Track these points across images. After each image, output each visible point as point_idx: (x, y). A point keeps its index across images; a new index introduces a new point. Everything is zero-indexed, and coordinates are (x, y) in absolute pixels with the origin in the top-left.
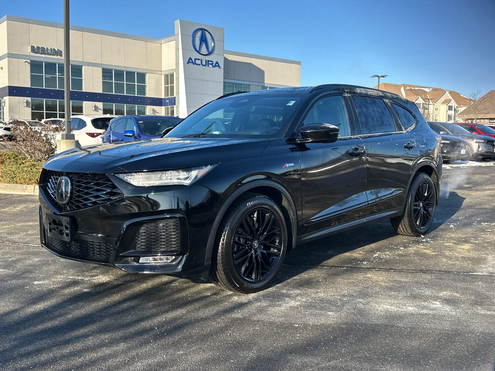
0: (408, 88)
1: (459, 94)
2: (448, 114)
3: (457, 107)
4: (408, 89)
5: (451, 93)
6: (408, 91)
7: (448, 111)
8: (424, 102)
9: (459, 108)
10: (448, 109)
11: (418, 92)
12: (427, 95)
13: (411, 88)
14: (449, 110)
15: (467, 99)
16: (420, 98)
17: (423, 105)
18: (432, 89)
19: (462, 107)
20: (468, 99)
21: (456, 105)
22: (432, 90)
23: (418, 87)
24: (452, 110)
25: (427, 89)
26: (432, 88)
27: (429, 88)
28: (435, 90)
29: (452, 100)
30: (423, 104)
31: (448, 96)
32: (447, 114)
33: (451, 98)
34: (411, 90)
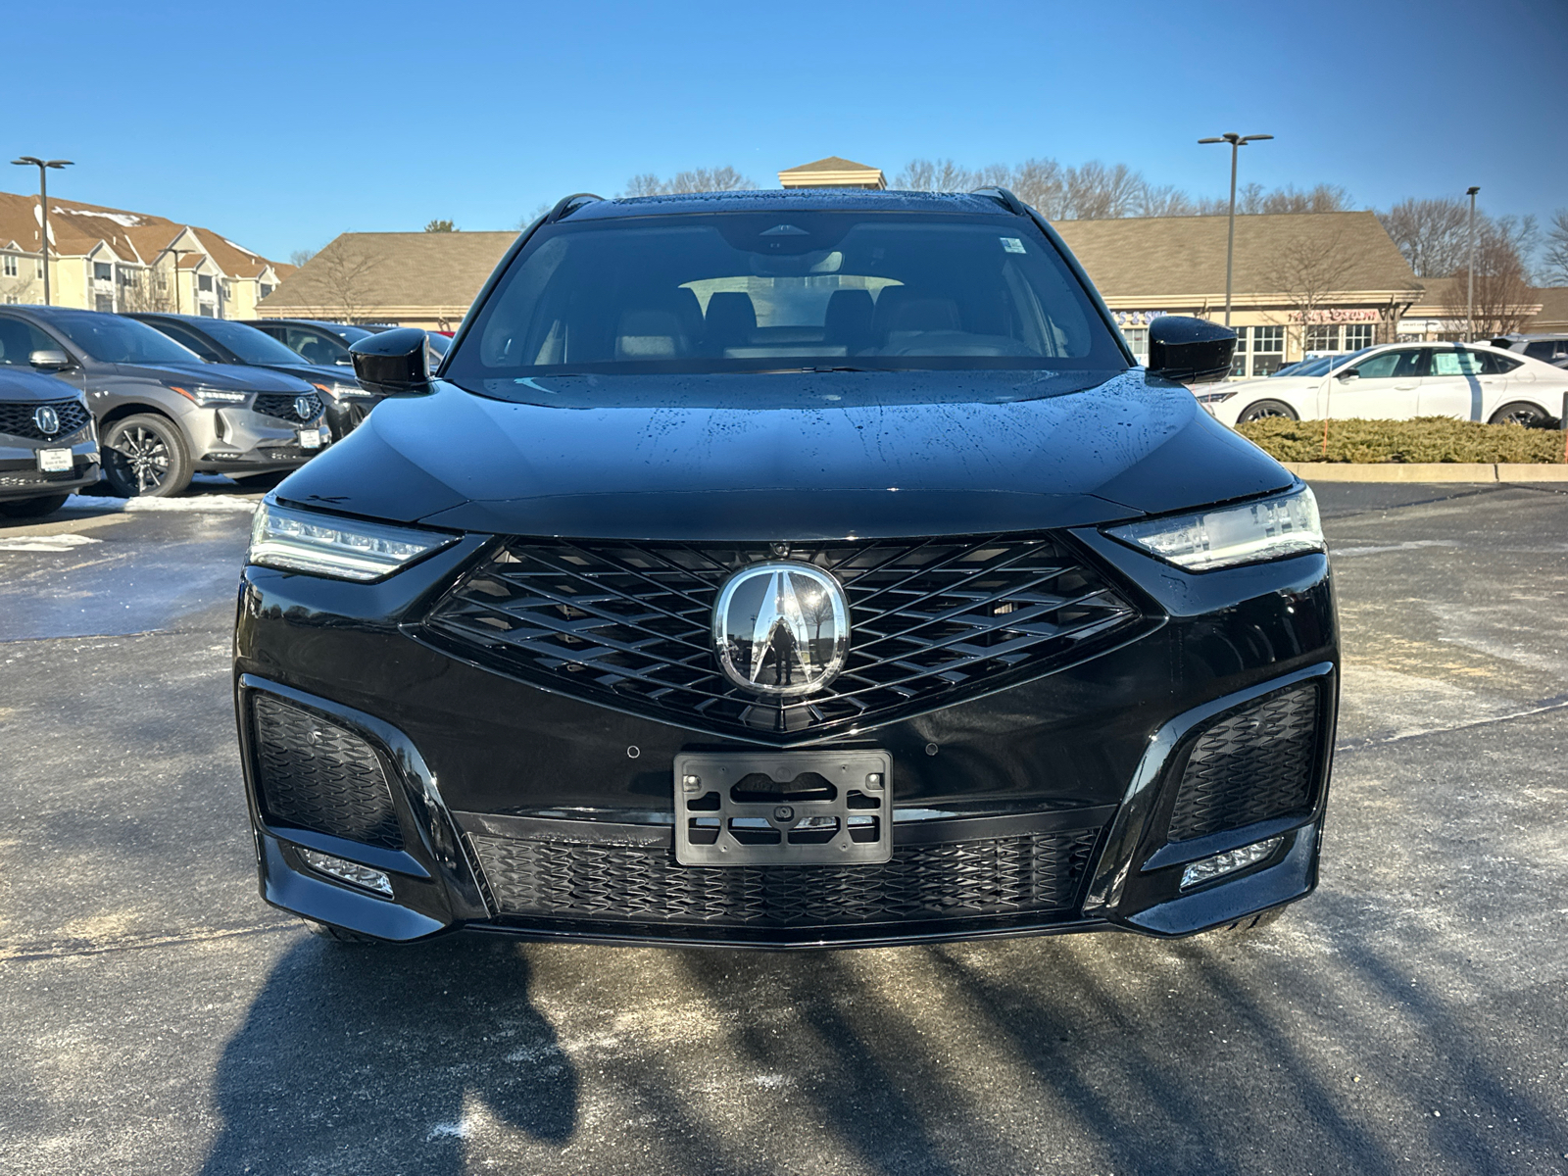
0: (59, 210)
1: (222, 239)
2: (199, 302)
3: (223, 280)
4: (59, 214)
5: (196, 232)
6: (59, 219)
7: (200, 293)
8: (121, 261)
9: (231, 284)
10: (197, 287)
11: (92, 226)
12: (127, 237)
13: (68, 212)
14: (202, 289)
15: (251, 257)
16: (106, 247)
17: (117, 272)
18: (137, 219)
19: (238, 281)
20: (253, 257)
21: (222, 275)
22: (139, 223)
23: (90, 208)
24: (210, 290)
25: (120, 216)
26: (136, 215)
27: (128, 214)
28: (147, 221)
29: (208, 256)
30: (118, 266)
31: (191, 241)
32: (195, 301)
33: (202, 250)
34: (68, 217)
